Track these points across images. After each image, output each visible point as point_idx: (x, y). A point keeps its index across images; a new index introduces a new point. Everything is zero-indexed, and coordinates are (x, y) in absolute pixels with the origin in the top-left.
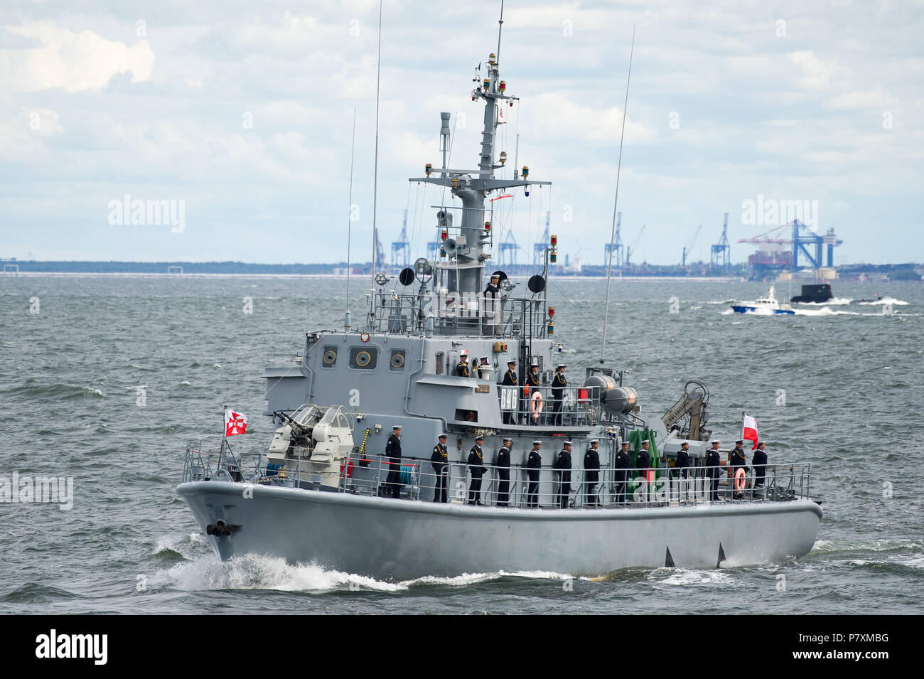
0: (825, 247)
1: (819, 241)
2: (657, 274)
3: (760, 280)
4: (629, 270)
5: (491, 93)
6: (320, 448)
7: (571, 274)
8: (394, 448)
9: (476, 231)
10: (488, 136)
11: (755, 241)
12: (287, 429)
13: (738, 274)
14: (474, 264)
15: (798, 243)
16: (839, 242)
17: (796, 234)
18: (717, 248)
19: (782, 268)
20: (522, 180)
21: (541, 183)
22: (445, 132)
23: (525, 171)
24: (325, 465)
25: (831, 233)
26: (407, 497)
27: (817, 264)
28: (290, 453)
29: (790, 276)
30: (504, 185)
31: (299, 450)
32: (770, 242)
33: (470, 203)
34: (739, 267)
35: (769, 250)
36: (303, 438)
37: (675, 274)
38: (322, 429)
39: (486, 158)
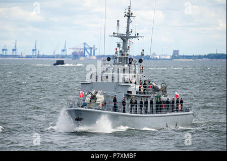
0: (93, 50)
1: (91, 48)
2: (47, 58)
3: (75, 59)
4: (39, 57)
5: (129, 16)
6: (97, 100)
7: (22, 57)
8: (115, 100)
9: (126, 48)
10: (128, 26)
11: (74, 49)
12: (90, 95)
13: (69, 58)
14: (126, 56)
15: (85, 49)
16: (96, 49)
17: (85, 47)
18: (63, 51)
19: (81, 56)
20: (137, 36)
21: (141, 37)
22: (118, 25)
23: (138, 34)
24: (99, 104)
25: (94, 46)
26: (119, 112)
27: (91, 55)
28: (90, 101)
29: (83, 58)
30: (132, 37)
31: (93, 101)
32: (77, 49)
33: (125, 42)
34: (69, 56)
35: (77, 51)
36: (94, 98)
37: (52, 58)
38: (97, 95)
39: (128, 31)
